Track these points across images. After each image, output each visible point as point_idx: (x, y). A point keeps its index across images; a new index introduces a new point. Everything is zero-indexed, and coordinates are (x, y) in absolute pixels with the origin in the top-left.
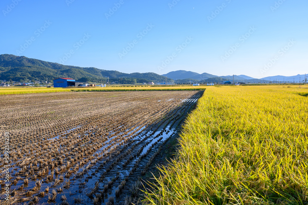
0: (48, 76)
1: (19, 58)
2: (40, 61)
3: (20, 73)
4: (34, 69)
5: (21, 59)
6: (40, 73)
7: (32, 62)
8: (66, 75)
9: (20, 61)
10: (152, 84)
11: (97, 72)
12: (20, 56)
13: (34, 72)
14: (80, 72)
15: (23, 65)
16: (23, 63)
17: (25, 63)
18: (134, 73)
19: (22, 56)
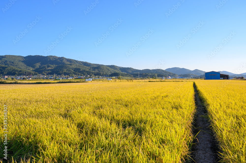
0: (87, 71)
1: (60, 58)
2: (75, 60)
3: (66, 69)
4: (74, 66)
5: (62, 59)
6: (79, 69)
7: (69, 61)
8: (97, 71)
9: (62, 61)
10: (169, 78)
11: (116, 69)
12: (61, 57)
13: (75, 68)
14: (107, 68)
15: (64, 63)
16: (64, 62)
17: (65, 62)
18: (145, 69)
19: (62, 57)
